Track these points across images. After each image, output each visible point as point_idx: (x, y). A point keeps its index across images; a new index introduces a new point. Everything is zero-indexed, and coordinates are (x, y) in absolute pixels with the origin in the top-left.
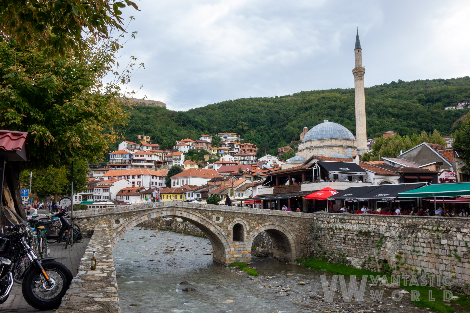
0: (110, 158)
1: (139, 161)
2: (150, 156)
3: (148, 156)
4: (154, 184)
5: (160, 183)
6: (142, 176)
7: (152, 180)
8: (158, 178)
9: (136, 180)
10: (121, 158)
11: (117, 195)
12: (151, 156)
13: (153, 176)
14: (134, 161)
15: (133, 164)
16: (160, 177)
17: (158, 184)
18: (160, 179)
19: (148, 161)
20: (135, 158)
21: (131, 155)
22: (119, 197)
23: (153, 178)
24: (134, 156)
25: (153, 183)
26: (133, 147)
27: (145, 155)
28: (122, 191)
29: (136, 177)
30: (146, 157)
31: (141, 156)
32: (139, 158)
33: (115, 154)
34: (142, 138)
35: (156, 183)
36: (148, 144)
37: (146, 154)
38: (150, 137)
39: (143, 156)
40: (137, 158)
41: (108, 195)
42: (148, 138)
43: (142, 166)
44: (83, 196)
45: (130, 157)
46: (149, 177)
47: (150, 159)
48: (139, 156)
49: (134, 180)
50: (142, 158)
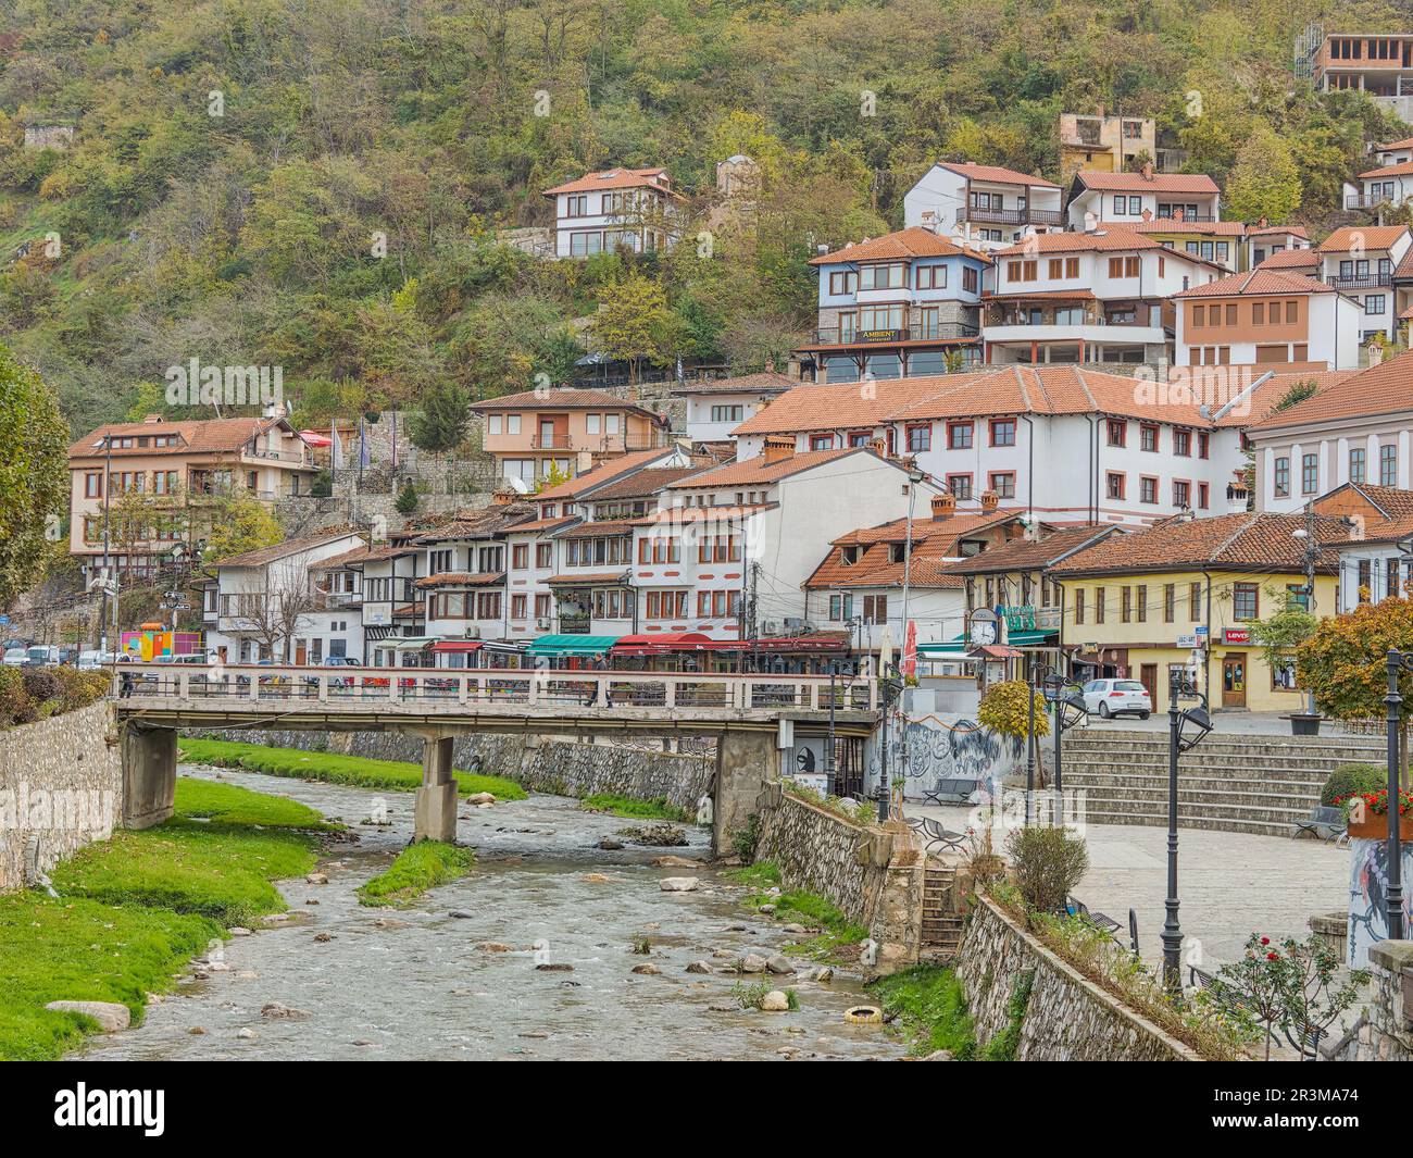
0: (824, 299)
1: (1041, 308)
2: (1125, 263)
3: (1115, 271)
4: (1132, 487)
5: (1182, 488)
6: (1022, 428)
7: (1112, 458)
8: (1166, 439)
9: (980, 458)
10: (903, 295)
11: (809, 587)
12: (1134, 268)
13: (1117, 428)
14: (1004, 310)
15: (990, 333)
16: (1182, 433)
17: (1166, 492)
18: (1184, 451)
19: (1114, 310)
20: (1006, 287)
21: (976, 268)
22: (822, 599)
23: (1117, 439)
24: (1003, 269)
25: (1116, 483)
26: (1011, 204)
27: (1086, 263)
28: (850, 550)
29: (981, 432)
30: (1095, 279)
31: (1055, 272)
32: (1043, 284)
33: (855, 266)
34: (1090, 130)
35: (1150, 485)
36: (1132, 181)
37: (1097, 252)
38: (1149, 129)
39: (1073, 271)
40: (1022, 287)
41: (737, 585)
42: (1134, 131)
43: (1067, 353)
44: (567, 591)
45: (970, 283)
46: (1078, 432)
47: (1124, 288)
48: (1043, 268)
49: (959, 462)
50: (1065, 284)
